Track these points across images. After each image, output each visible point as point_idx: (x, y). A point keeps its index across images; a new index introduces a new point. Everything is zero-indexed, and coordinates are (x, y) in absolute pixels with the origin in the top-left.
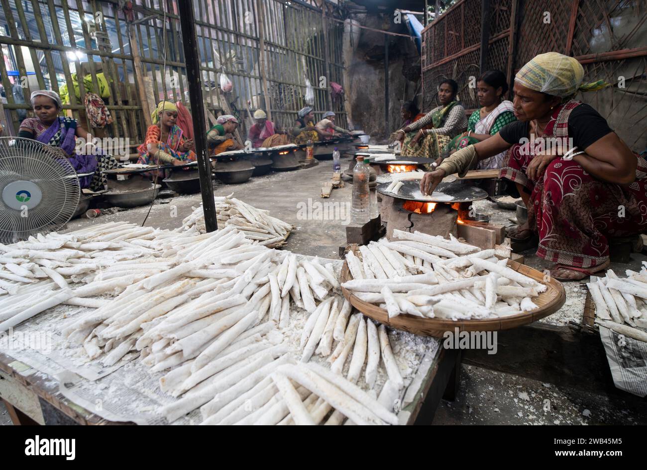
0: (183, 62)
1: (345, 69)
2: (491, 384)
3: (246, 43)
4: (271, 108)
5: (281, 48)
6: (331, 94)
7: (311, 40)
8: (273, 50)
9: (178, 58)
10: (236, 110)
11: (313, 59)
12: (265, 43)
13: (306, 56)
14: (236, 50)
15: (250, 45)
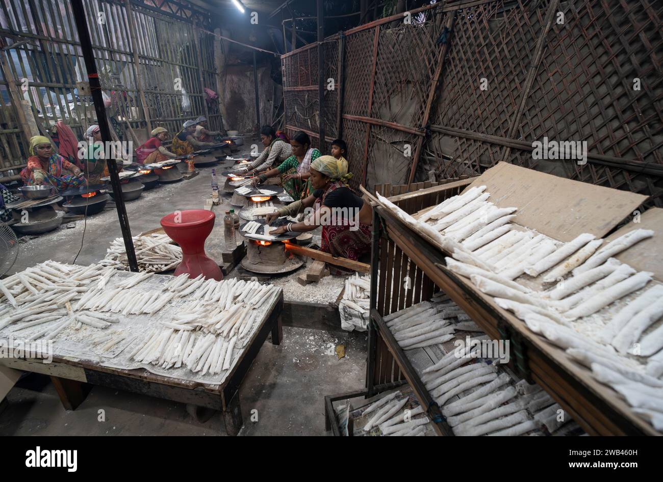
0: (60, 82)
1: (218, 75)
2: (298, 335)
3: (120, 58)
4: (150, 118)
5: (155, 60)
6: (206, 100)
7: (184, 50)
8: (147, 63)
9: (54, 79)
10: (117, 123)
11: (187, 68)
12: (139, 57)
13: (180, 66)
14: (111, 65)
15: (125, 60)
